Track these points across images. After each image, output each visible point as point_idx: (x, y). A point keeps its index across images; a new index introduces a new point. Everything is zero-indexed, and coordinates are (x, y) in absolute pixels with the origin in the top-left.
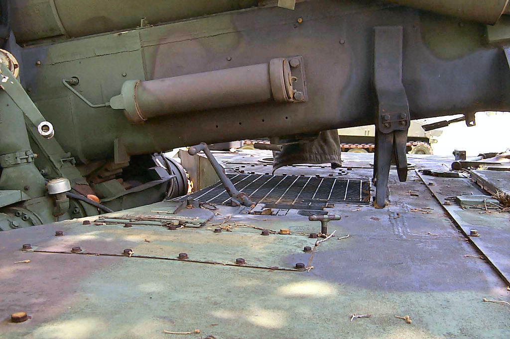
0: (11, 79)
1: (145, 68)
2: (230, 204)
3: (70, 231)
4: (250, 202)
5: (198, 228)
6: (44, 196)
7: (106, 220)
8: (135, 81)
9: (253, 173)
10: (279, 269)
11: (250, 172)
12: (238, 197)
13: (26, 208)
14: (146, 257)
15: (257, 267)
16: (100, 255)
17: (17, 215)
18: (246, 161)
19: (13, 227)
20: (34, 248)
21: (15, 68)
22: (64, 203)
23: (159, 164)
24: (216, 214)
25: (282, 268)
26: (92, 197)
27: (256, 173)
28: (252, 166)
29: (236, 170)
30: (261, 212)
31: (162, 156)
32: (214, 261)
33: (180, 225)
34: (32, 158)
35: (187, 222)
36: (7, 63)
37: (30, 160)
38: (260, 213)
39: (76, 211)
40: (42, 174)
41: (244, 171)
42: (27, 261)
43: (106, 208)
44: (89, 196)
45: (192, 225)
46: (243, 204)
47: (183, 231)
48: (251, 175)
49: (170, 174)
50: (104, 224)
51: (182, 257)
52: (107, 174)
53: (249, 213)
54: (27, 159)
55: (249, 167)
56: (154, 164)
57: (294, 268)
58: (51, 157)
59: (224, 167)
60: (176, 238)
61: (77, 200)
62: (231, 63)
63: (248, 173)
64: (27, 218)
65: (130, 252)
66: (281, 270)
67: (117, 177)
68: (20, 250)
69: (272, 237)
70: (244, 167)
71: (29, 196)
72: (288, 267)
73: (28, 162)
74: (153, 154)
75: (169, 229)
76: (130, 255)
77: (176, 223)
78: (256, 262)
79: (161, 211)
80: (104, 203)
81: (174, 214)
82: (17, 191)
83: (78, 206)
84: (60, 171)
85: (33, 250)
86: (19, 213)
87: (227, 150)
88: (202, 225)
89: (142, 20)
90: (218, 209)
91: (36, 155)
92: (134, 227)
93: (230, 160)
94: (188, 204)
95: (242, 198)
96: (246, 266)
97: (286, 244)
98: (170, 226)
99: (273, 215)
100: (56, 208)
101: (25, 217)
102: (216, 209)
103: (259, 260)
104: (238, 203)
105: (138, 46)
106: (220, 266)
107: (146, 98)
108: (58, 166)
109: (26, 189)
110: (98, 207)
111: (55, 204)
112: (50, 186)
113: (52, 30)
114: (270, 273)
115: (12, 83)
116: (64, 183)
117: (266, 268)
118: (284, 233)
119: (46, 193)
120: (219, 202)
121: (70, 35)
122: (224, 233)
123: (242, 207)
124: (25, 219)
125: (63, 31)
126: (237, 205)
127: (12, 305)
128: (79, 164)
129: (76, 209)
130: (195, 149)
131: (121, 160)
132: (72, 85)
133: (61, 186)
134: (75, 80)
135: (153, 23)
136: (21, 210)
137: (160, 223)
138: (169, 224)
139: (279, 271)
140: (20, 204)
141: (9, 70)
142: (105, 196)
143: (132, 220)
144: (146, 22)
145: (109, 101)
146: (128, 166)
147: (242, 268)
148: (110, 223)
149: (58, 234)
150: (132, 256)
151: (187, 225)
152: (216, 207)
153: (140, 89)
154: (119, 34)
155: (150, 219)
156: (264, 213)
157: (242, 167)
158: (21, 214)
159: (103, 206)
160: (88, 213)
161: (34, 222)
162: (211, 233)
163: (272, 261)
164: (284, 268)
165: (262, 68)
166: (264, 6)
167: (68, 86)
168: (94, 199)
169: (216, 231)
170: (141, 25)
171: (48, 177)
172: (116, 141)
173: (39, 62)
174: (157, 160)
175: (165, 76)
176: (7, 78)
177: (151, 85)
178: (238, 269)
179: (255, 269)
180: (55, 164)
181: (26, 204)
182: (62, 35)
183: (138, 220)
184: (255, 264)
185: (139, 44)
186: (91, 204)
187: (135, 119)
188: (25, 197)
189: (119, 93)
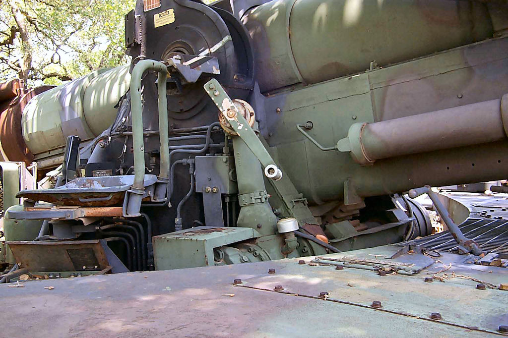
0: (246, 126)
1: (374, 110)
2: (456, 252)
3: (283, 270)
4: (480, 250)
5: (411, 275)
6: (275, 234)
7: (322, 261)
8: (362, 123)
9: (500, 218)
10: (478, 330)
11: (497, 217)
12: (466, 244)
13: (257, 244)
14: (340, 302)
15: (454, 325)
16: (298, 295)
17: (249, 251)
18: (498, 204)
19: (243, 261)
20: (244, 283)
21: (251, 116)
22: (292, 241)
23: (398, 206)
24: (437, 262)
25: (481, 329)
26: (321, 237)
27: (503, 218)
28: (503, 210)
29: (482, 214)
30: (490, 263)
31: (403, 198)
32: (408, 312)
33: (391, 271)
34: (266, 198)
35: (400, 269)
36: (243, 112)
37: (264, 200)
38: (488, 264)
39: (304, 250)
40: (275, 214)
41: (490, 216)
42: (232, 295)
43: (334, 248)
44: (318, 236)
45: (404, 272)
46: (471, 253)
47: (391, 278)
48: (497, 220)
49: (410, 216)
50: (317, 265)
51: (376, 305)
52: (342, 215)
53: (475, 263)
54: (261, 199)
55: (500, 211)
56: (393, 206)
57: (497, 331)
58: (284, 198)
59: (470, 211)
60: (381, 284)
61: (306, 239)
62: (462, 101)
63: (495, 218)
64: (258, 254)
65: (326, 295)
66: (480, 331)
67: (354, 218)
68: (232, 284)
69: (488, 291)
70: (493, 211)
71: (261, 234)
72: (491, 329)
73: (261, 202)
74: (393, 196)
75: (379, 275)
76: (325, 299)
77: (388, 269)
78: (454, 319)
79: (380, 255)
80: (333, 244)
81: (391, 259)
82: (249, 228)
83: (306, 245)
84: (291, 211)
85: (242, 285)
86: (250, 249)
87: (482, 192)
88: (416, 272)
89: (372, 63)
90: (442, 256)
91: (269, 195)
92: (345, 269)
93: (480, 203)
94: (410, 249)
95: (471, 245)
96: (441, 322)
97: (500, 302)
98: (381, 272)
99: (504, 267)
100: (284, 246)
101: (256, 253)
102: (439, 256)
103: (459, 317)
104: (466, 251)
105: (368, 89)
106: (412, 319)
107: (372, 140)
108: (290, 206)
109: (259, 227)
110: (326, 248)
111: (284, 243)
112: (279, 225)
113: (291, 79)
114: (466, 333)
115: (246, 129)
116: (292, 222)
117: (463, 327)
118: (504, 288)
119: (276, 231)
120: (446, 249)
121: (307, 82)
122: (436, 283)
123: (470, 255)
124: (255, 255)
125: (300, 79)
126: (465, 254)
127: (200, 334)
128: (311, 204)
129: (305, 248)
130: (415, 193)
131: (352, 201)
132: (307, 129)
133: (289, 225)
134: (309, 124)
135: (383, 65)
136: (252, 246)
137: (372, 268)
138: (381, 269)
139: (478, 332)
140: (252, 240)
141: (244, 118)
142: (335, 237)
143: (346, 263)
144: (376, 64)
145: (337, 145)
146: (365, 208)
147: (436, 323)
148: (324, 264)
149: (271, 272)
150: (327, 300)
151: (400, 271)
152: (440, 254)
153: (366, 132)
154: (349, 79)
155: (364, 263)
156: (493, 264)
157: (491, 211)
158: (252, 250)
159: (331, 247)
160: (316, 252)
161: (263, 258)
162: (422, 281)
163: (474, 320)
164: (484, 329)
165: (493, 105)
166: (500, 36)
167: (302, 130)
168: (322, 239)
169: (427, 280)
170: (371, 68)
171: (280, 216)
172: (346, 183)
173: (279, 109)
174: (397, 202)
175: (393, 117)
176: (242, 125)
177: (377, 127)
178: (431, 324)
179: (450, 326)
180: (287, 204)
181: (257, 241)
182: (300, 83)
183: (352, 263)
184: (452, 320)
185: (369, 87)
186: (319, 244)
187: (362, 161)
188: (256, 234)
189: (346, 136)
